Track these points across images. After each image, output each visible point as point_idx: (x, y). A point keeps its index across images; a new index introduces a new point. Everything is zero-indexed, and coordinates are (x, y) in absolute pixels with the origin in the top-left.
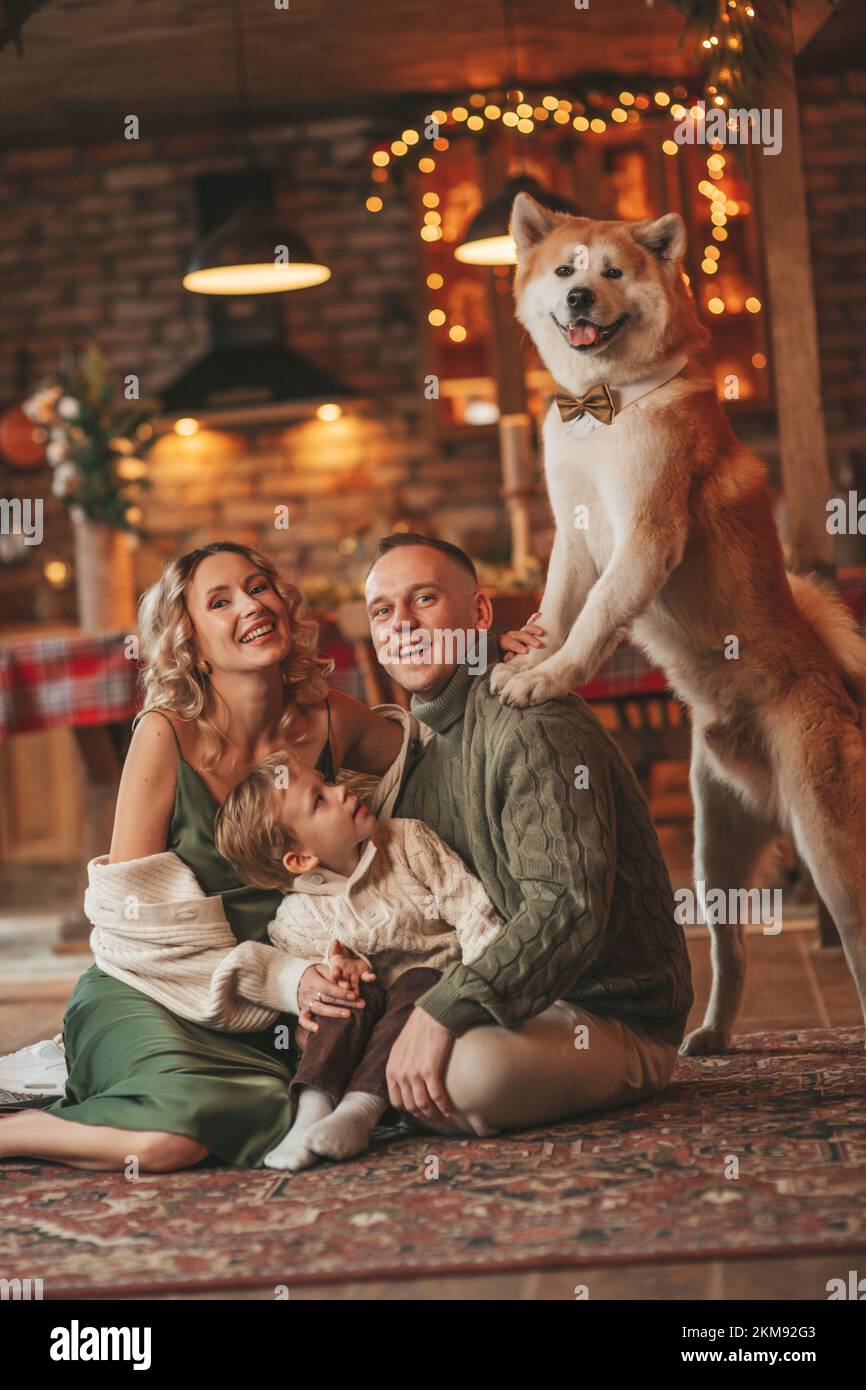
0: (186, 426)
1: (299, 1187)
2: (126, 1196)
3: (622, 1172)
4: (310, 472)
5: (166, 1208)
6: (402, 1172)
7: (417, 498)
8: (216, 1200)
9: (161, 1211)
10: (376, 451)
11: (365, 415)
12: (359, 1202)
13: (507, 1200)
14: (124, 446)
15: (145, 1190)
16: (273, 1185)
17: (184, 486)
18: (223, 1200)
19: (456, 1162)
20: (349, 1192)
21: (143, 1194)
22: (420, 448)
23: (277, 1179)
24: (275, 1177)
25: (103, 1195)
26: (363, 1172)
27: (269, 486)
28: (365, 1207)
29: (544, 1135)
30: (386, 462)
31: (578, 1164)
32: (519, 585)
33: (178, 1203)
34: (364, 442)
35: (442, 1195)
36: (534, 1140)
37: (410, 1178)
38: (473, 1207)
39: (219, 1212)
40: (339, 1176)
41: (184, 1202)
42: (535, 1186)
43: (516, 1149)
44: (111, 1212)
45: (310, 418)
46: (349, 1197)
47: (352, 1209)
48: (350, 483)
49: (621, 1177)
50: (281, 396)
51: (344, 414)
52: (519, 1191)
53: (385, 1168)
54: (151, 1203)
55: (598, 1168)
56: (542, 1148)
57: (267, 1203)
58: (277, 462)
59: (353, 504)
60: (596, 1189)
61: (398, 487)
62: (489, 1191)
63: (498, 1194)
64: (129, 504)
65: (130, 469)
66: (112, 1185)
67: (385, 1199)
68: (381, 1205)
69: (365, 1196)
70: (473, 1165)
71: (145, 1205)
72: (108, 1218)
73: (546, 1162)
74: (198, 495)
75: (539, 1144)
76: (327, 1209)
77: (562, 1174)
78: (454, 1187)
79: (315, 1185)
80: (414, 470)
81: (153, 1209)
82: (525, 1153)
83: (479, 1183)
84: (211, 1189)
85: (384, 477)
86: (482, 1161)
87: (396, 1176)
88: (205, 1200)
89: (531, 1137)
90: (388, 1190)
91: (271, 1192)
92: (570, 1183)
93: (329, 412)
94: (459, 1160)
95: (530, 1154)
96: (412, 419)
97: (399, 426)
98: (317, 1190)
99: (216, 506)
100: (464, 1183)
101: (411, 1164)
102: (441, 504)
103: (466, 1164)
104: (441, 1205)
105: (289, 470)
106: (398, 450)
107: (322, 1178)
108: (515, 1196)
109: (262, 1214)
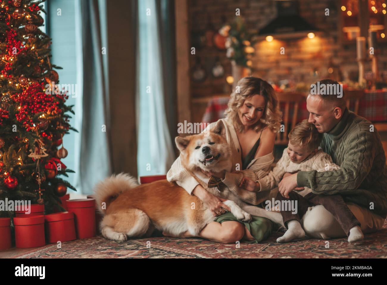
0: (270, 38)
1: (270, 249)
2: (222, 249)
3: (360, 250)
4: (305, 53)
5: (232, 252)
6: (299, 247)
7: (336, 61)
8: (246, 251)
9: (231, 253)
10: (324, 47)
11: (321, 37)
12: (285, 253)
13: (325, 255)
14: (247, 43)
15: (228, 248)
16: (263, 248)
17: (268, 56)
18: (248, 251)
19: (315, 245)
20: (283, 251)
21: (227, 249)
22: (338, 47)
23: (265, 247)
24: (264, 246)
25: (216, 249)
26: (289, 246)
27: (293, 56)
28: (286, 255)
29: (342, 240)
30: (327, 50)
31: (349, 247)
32: (360, 87)
33: (236, 251)
34: (321, 45)
35: (308, 253)
36: (339, 241)
37: (301, 248)
38: (316, 256)
39: (246, 254)
40: (282, 247)
41: (238, 251)
42: (335, 252)
43: (333, 243)
44: (217, 252)
45: (306, 37)
46: (283, 252)
47: (282, 255)
48: (317, 56)
49: (359, 251)
50: (297, 30)
51: (316, 35)
52: (329, 253)
53: (295, 246)
54: (229, 251)
55: (354, 249)
56: (340, 243)
57: (260, 252)
58: (295, 50)
59: (317, 63)
60: (351, 253)
61: (331, 58)
62: (321, 252)
63: (324, 253)
64: (247, 60)
65: (249, 50)
66: (219, 246)
67: (292, 253)
68: (291, 254)
69: (287, 252)
70: (319, 246)
71: (227, 251)
72: (216, 254)
73: (340, 246)
74: (272, 59)
75: (340, 242)
76: (275, 255)
77: (343, 250)
78: (312, 251)
79: (274, 249)
80: (336, 53)
81: (229, 252)
82: (335, 244)
83: (320, 250)
84: (246, 248)
85: (327, 55)
86: (322, 245)
87: (297, 248)
88: (243, 251)
89: (338, 240)
90: (294, 251)
91: (262, 250)
92: (344, 252)
93: (311, 35)
94: (316, 245)
95: (336, 244)
96: (336, 38)
97: (332, 40)
98: (275, 250)
99: (277, 62)
100: (315, 250)
101: (303, 245)
102: (343, 63)
103: (318, 246)
104: (307, 255)
105: (299, 52)
106: (331, 47)
107: (277, 247)
108: (328, 254)
109: (258, 255)
